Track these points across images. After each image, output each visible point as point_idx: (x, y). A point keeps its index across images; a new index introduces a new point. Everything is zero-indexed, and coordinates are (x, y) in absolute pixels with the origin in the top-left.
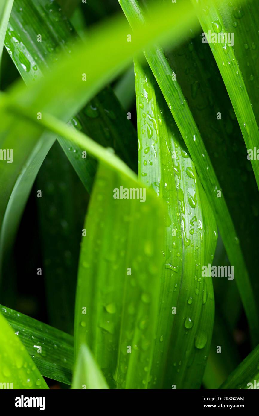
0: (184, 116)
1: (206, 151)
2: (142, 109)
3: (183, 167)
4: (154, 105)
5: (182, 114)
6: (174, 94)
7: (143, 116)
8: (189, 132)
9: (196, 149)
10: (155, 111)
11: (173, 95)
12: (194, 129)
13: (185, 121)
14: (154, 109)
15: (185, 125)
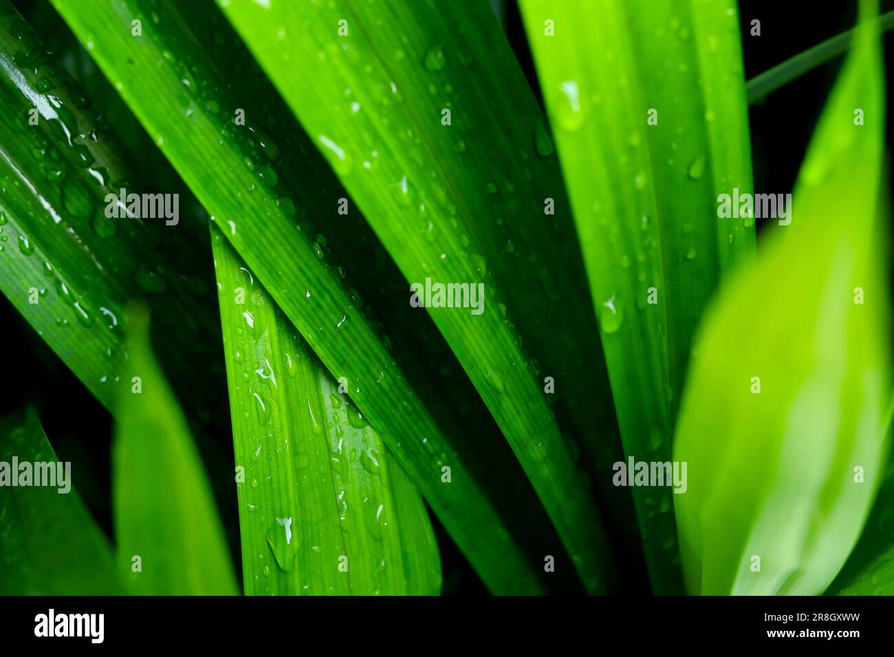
0: (351, 340)
1: (410, 394)
2: (240, 363)
3: (354, 450)
4: (271, 344)
5: (344, 339)
6: (322, 302)
7: (243, 377)
8: (365, 370)
9: (386, 401)
10: (273, 356)
11: (319, 306)
12: (379, 360)
13: (355, 352)
14: (270, 352)
15: (353, 361)
